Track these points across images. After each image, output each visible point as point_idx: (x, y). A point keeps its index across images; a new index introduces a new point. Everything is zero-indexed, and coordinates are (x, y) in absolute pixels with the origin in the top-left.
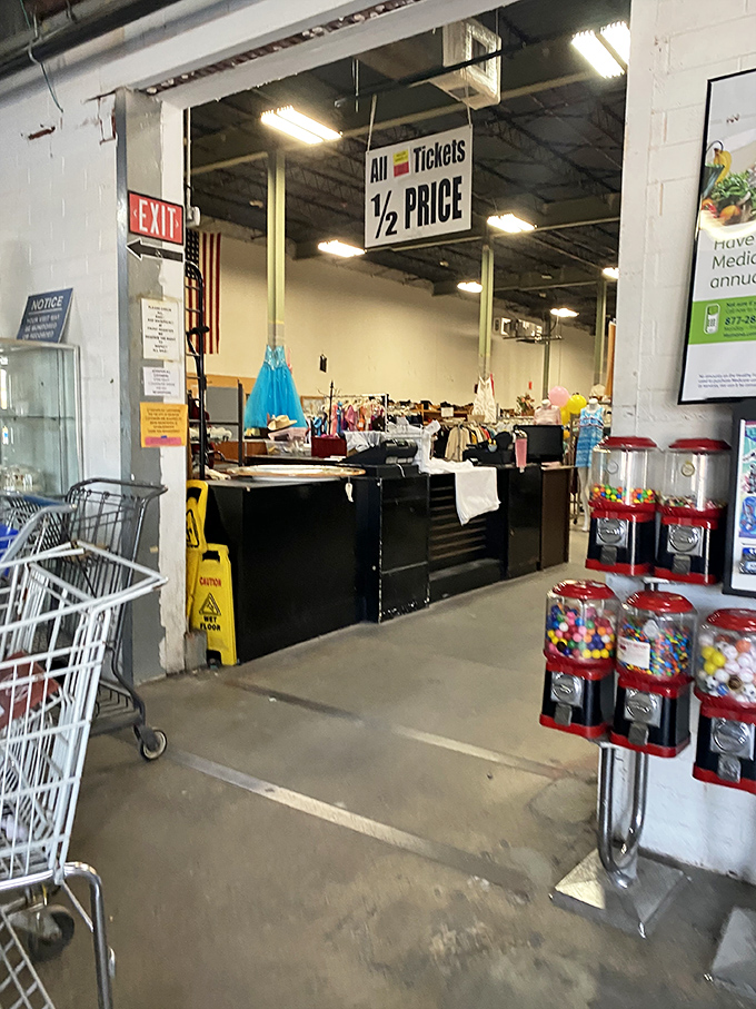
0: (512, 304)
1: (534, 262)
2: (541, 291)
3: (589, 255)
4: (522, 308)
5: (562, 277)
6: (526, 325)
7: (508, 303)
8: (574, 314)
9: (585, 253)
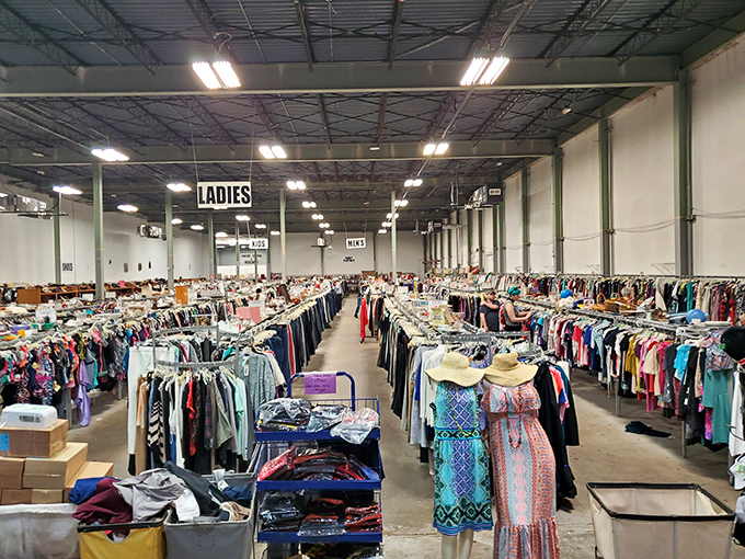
0: (15, 179)
1: (19, 137)
2: (38, 168)
3: (78, 138)
4: (26, 184)
5: (56, 157)
6: (26, 200)
7: (10, 179)
8: (79, 193)
9: (73, 134)
